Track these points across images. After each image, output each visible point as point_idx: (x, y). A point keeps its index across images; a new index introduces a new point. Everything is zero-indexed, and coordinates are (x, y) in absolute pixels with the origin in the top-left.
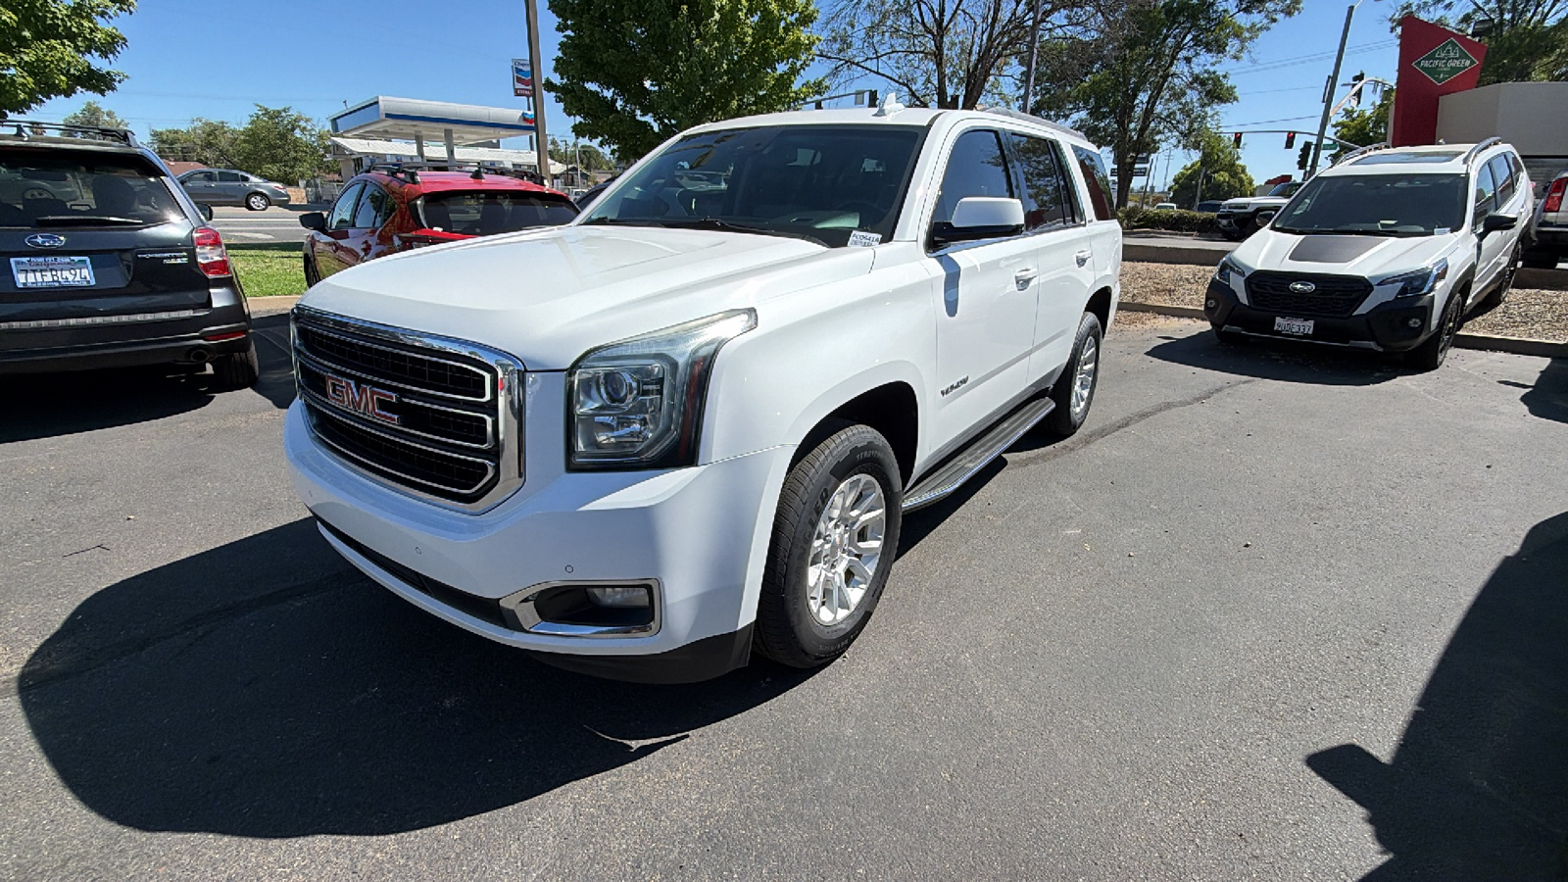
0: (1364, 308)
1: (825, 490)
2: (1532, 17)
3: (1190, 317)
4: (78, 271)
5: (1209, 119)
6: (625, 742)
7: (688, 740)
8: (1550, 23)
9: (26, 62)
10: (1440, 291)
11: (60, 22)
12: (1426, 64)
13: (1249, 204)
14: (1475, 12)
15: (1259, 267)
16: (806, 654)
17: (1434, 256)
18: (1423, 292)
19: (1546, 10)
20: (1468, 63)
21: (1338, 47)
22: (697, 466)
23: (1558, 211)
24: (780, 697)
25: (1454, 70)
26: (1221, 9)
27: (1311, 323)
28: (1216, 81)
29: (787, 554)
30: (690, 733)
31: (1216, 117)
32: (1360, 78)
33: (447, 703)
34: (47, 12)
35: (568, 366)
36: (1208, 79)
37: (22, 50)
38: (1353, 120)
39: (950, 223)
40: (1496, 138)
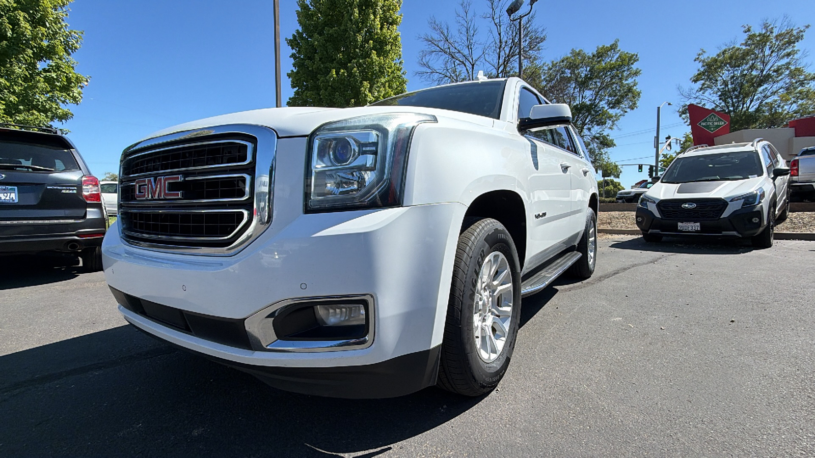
0: (725, 214)
1: (483, 251)
2: (742, 109)
3: (624, 234)
4: (9, 194)
5: (604, 155)
6: (340, 454)
7: (391, 451)
8: (751, 110)
9: (18, 120)
10: (765, 204)
11: (40, 103)
12: (704, 124)
13: (631, 192)
14: (716, 107)
15: (662, 198)
16: (475, 380)
17: (756, 186)
18: (756, 204)
19: (748, 105)
20: (723, 123)
21: (656, 127)
22: (402, 206)
23: (798, 175)
24: (457, 417)
25: (718, 126)
26: (601, 106)
27: (698, 224)
28: (604, 137)
29: (461, 294)
30: (391, 446)
31: (607, 154)
32: (669, 138)
33: (195, 433)
34: (35, 99)
35: (309, 133)
36: (600, 137)
37: (17, 114)
38: (668, 159)
39: (529, 118)
40: (759, 139)
